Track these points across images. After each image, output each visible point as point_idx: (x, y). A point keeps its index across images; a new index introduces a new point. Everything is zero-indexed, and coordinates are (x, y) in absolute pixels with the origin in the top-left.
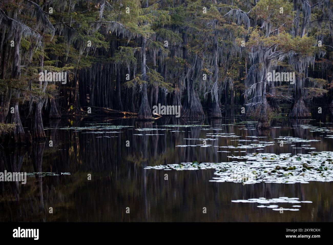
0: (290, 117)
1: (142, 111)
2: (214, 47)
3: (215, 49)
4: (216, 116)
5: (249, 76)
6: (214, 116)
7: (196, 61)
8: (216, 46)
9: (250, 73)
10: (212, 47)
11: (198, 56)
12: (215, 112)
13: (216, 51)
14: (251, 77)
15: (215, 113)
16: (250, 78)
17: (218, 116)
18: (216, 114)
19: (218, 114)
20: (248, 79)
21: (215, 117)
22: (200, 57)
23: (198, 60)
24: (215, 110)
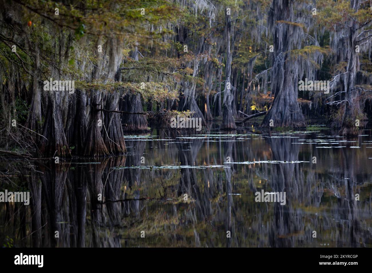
0: (335, 127)
1: (134, 118)
2: (226, 27)
3: (228, 30)
4: (229, 126)
5: (275, 69)
6: (226, 127)
7: (201, 48)
8: (229, 26)
9: (277, 64)
10: (223, 27)
11: (205, 39)
12: (227, 120)
13: (229, 32)
14: (278, 70)
15: (227, 123)
16: (277, 72)
17: (231, 126)
18: (229, 124)
19: (231, 124)
20: (274, 73)
21: (228, 128)
22: (207, 41)
23: (204, 46)
24: (227, 118)
